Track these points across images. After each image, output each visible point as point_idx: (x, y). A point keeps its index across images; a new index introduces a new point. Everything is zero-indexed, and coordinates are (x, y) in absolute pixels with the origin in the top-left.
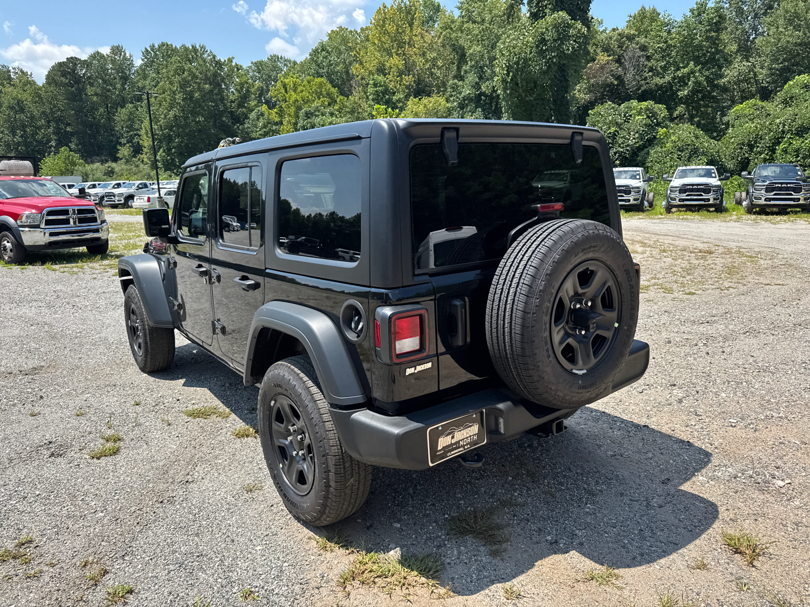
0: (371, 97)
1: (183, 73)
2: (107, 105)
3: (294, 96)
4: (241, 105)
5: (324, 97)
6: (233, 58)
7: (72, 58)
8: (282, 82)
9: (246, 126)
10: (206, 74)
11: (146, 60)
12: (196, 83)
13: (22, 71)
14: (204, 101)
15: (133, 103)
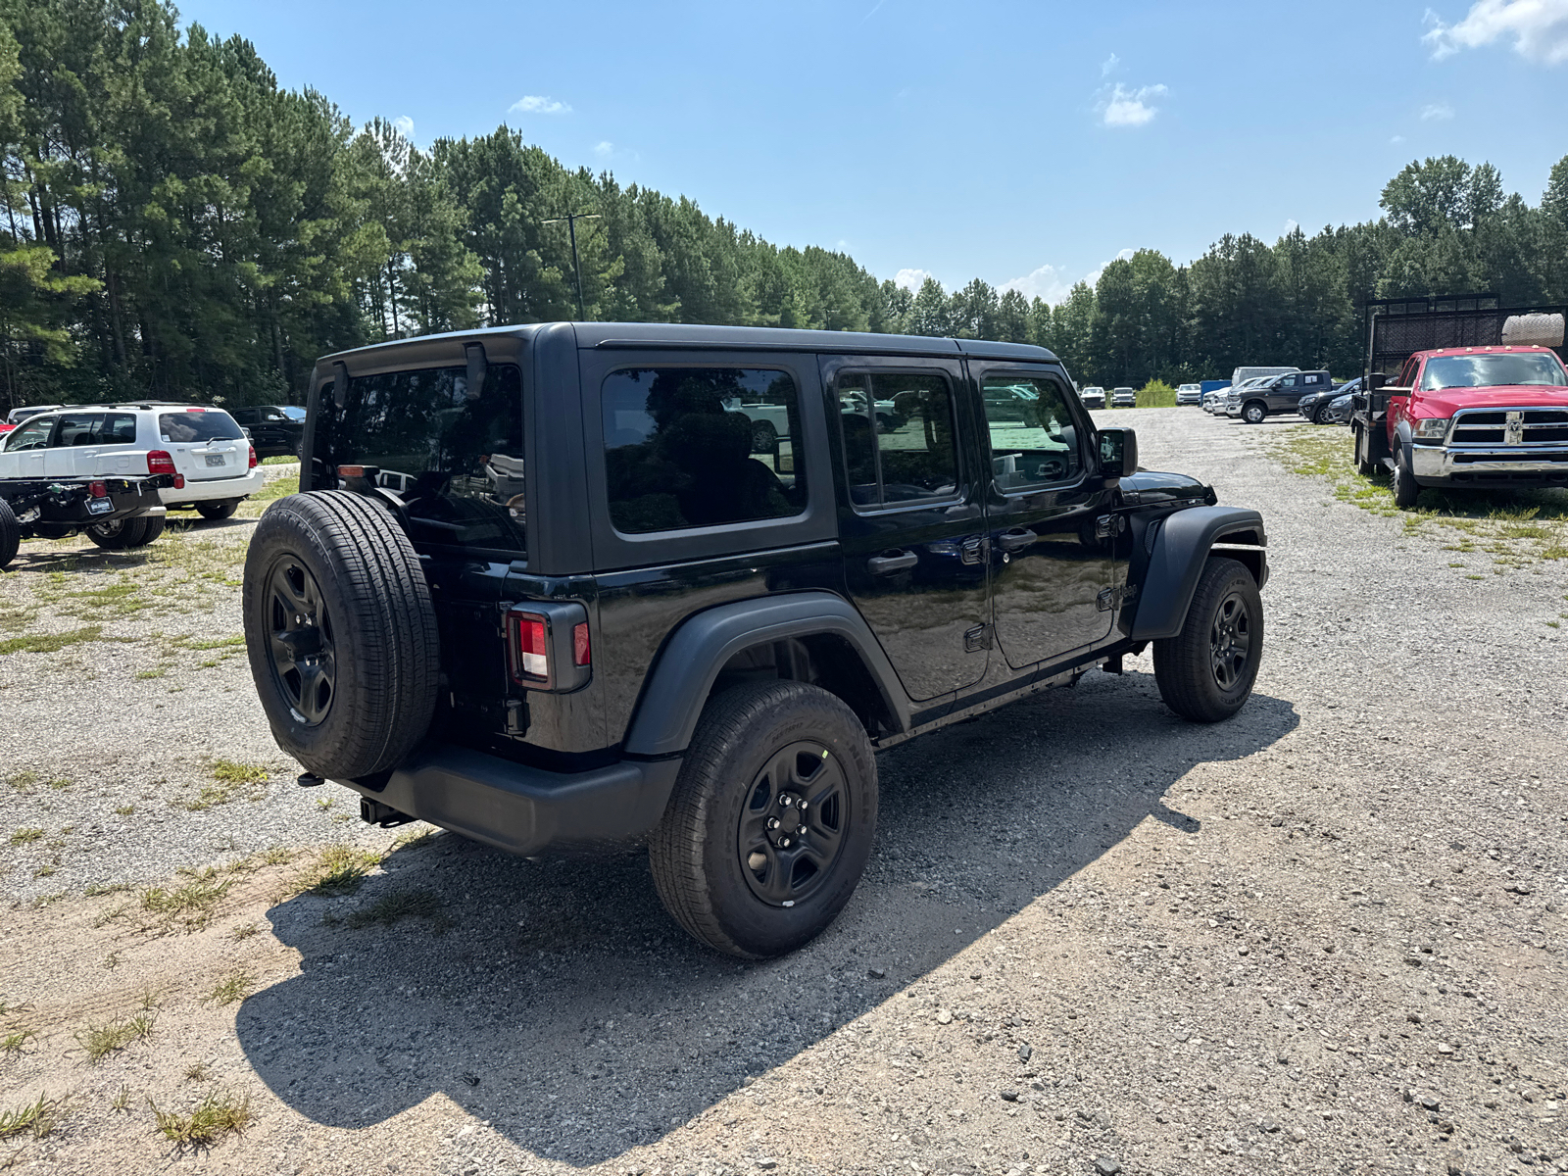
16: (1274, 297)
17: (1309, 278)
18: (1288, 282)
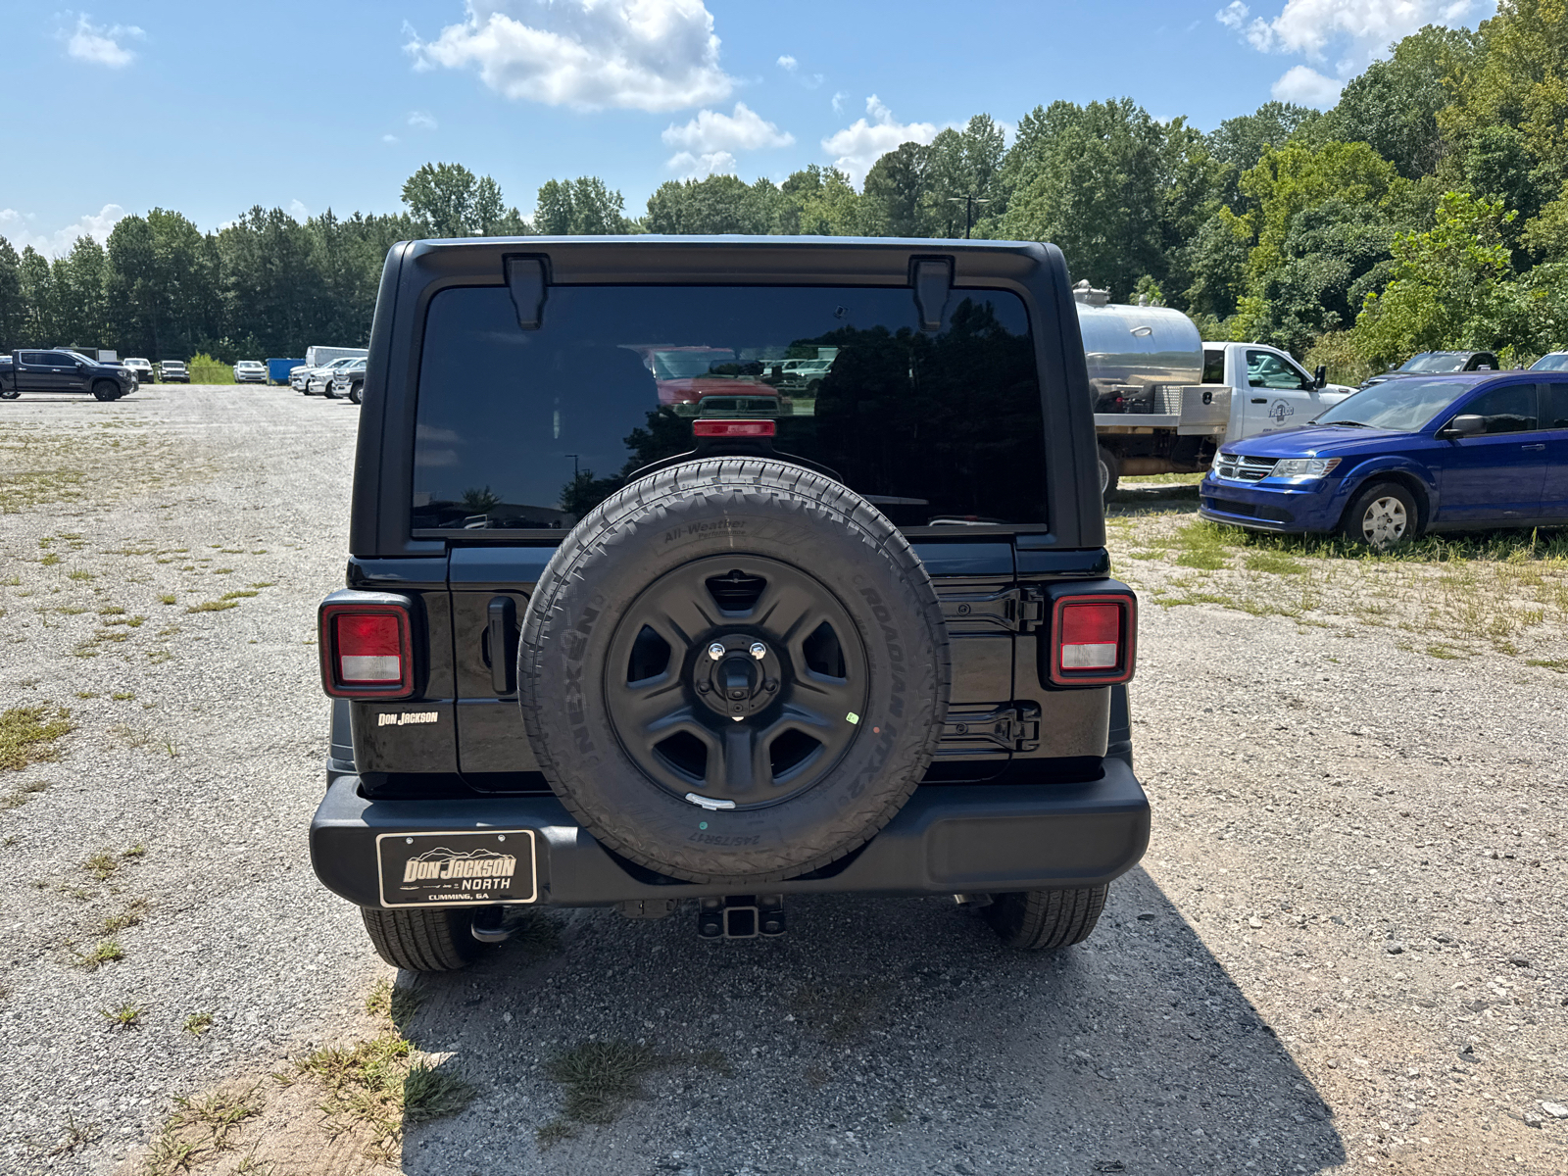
0: (1469, 176)
1: (1082, 155)
2: (951, 222)
3: (1290, 184)
4: (1185, 210)
5: (1358, 182)
6: (1185, 118)
7: (907, 144)
8: (1269, 158)
9: (1188, 249)
10: (1125, 154)
11: (1023, 137)
12: (1101, 171)
13: (836, 173)
14: (1112, 205)
15: (991, 216)
16: (312, 278)
17: (345, 262)
18: (325, 263)
